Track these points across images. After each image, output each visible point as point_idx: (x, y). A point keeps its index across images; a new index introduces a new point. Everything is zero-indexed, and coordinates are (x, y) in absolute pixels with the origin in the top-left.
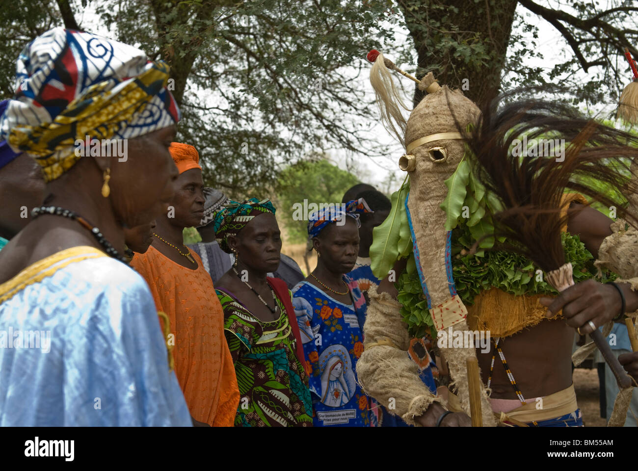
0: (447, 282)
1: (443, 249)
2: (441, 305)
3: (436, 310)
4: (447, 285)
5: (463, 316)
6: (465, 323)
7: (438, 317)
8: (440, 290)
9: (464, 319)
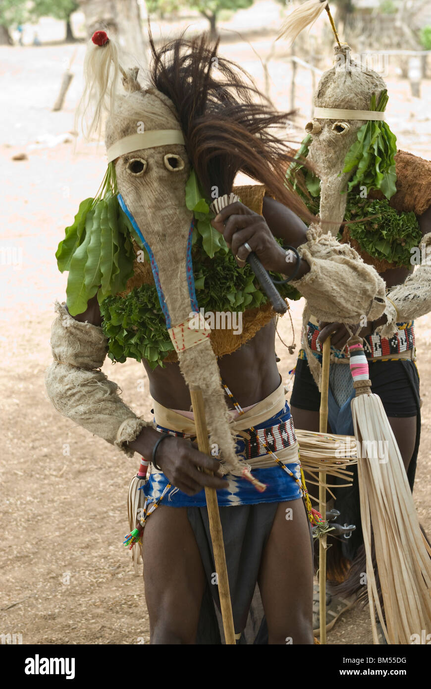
0: (190, 299)
1: (184, 264)
2: (182, 325)
3: (177, 330)
4: (190, 303)
5: (207, 335)
6: (209, 343)
7: (179, 336)
8: (181, 308)
9: (207, 338)
